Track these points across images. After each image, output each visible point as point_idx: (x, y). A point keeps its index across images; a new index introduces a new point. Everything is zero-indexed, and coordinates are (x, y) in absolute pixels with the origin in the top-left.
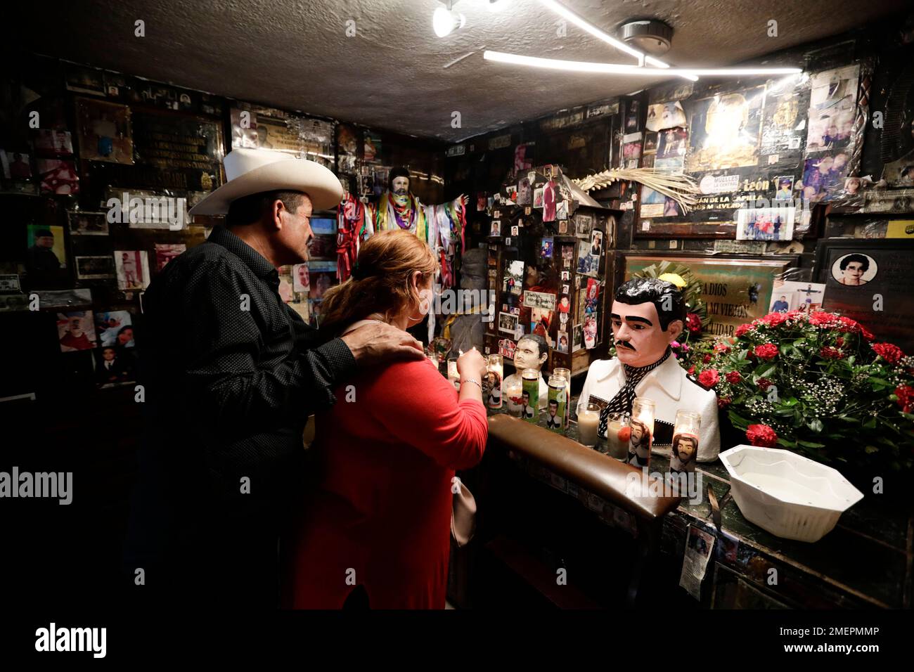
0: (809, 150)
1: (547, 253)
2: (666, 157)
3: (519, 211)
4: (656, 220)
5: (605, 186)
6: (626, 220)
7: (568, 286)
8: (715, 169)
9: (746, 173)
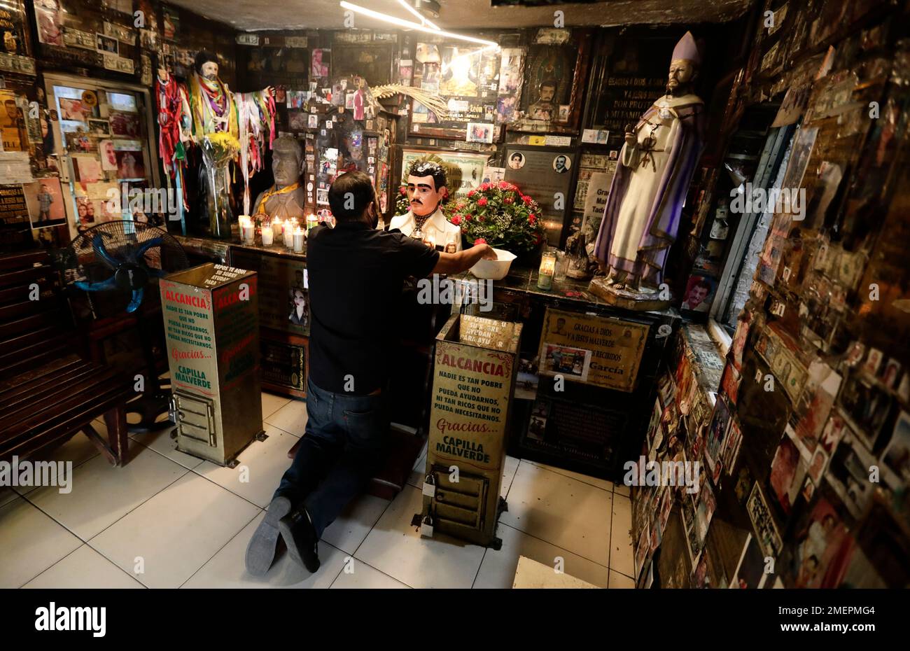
0: (500, 92)
1: (357, 143)
2: (429, 82)
3: (334, 110)
4: (422, 125)
5: (389, 96)
6: (403, 124)
7: (373, 168)
8: (456, 95)
9: (472, 101)
